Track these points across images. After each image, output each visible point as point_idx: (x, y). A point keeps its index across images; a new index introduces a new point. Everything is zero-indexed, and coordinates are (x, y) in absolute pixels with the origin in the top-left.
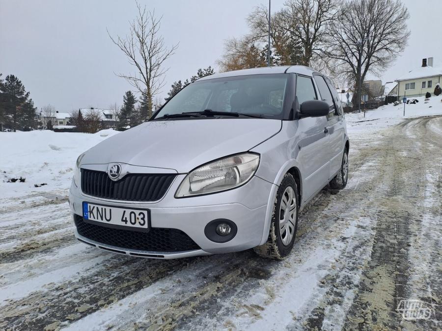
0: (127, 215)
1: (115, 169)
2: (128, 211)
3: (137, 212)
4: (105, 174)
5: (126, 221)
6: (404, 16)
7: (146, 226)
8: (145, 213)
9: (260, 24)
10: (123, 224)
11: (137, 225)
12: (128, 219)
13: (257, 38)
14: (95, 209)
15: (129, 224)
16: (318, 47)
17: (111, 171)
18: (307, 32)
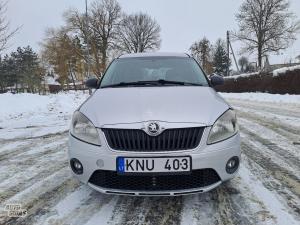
0: (171, 163)
1: (153, 127)
2: (171, 160)
3: (180, 160)
4: (141, 131)
5: (169, 168)
6: (157, 30)
7: (188, 170)
8: (188, 159)
9: (72, 20)
10: (167, 170)
11: (180, 170)
12: (172, 166)
13: (70, 29)
14: (135, 162)
15: (172, 170)
16: (111, 41)
17: (150, 128)
18: (103, 30)
